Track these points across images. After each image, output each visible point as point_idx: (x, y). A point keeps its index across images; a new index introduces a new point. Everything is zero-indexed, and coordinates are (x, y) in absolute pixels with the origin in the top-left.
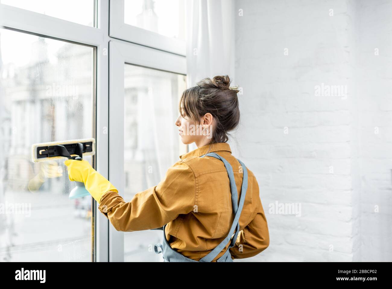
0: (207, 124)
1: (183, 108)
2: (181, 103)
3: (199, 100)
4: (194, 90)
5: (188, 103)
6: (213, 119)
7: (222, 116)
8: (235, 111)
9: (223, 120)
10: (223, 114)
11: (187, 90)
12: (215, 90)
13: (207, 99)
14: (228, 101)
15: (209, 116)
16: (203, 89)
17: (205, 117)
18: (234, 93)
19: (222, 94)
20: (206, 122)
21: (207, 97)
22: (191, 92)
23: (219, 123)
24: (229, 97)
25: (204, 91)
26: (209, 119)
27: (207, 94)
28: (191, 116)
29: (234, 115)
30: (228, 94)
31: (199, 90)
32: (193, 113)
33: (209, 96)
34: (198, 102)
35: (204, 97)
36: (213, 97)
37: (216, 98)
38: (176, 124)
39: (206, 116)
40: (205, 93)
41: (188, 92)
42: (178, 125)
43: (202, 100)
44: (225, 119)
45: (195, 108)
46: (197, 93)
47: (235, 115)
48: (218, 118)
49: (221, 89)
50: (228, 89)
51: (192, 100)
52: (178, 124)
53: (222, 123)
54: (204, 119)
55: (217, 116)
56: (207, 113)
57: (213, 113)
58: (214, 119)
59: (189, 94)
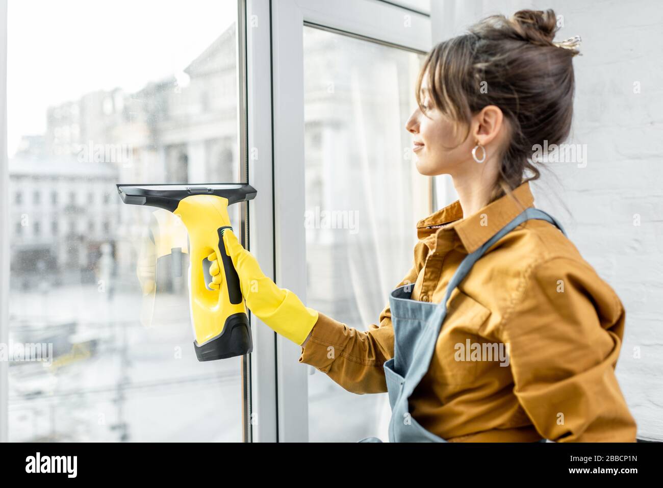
0: (487, 133)
1: (429, 90)
2: (422, 75)
3: (473, 69)
4: (461, 43)
5: (443, 75)
6: (503, 121)
7: (528, 114)
8: (563, 103)
9: (531, 126)
10: (530, 109)
11: (444, 43)
12: (518, 44)
13: (493, 69)
14: (548, 76)
15: (495, 114)
16: (483, 42)
17: (482, 116)
18: (567, 56)
19: (534, 55)
20: (483, 129)
21: (495, 62)
22: (452, 48)
23: (518, 134)
24: (552, 66)
25: (488, 46)
26: (492, 121)
27: (493, 55)
28: (448, 111)
29: (560, 113)
30: (552, 58)
31: (474, 43)
32: (453, 100)
33: (499, 61)
34: (470, 74)
35: (487, 61)
36: (510, 63)
37: (519, 66)
38: (408, 129)
39: (486, 114)
40: (489, 51)
41: (446, 47)
42: (412, 131)
43: (480, 71)
44: (536, 124)
45: (461, 90)
46: (468, 53)
47: (563, 115)
48: (516, 120)
49: (532, 43)
50: (551, 45)
51: (453, 68)
52: (413, 128)
53: (525, 133)
54: (479, 122)
55: (515, 113)
56: (490, 104)
57: (504, 107)
58: (507, 122)
59: (449, 53)
